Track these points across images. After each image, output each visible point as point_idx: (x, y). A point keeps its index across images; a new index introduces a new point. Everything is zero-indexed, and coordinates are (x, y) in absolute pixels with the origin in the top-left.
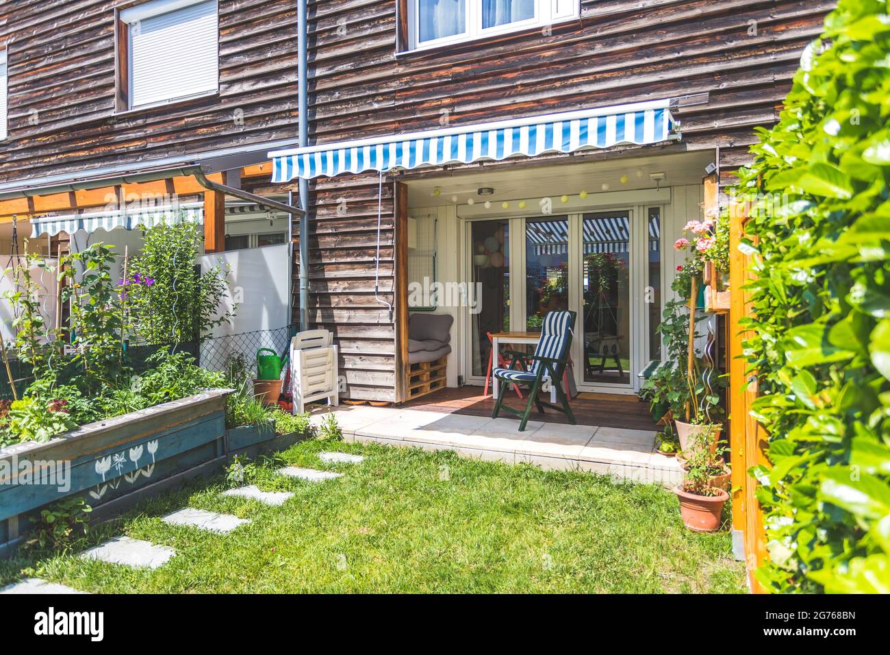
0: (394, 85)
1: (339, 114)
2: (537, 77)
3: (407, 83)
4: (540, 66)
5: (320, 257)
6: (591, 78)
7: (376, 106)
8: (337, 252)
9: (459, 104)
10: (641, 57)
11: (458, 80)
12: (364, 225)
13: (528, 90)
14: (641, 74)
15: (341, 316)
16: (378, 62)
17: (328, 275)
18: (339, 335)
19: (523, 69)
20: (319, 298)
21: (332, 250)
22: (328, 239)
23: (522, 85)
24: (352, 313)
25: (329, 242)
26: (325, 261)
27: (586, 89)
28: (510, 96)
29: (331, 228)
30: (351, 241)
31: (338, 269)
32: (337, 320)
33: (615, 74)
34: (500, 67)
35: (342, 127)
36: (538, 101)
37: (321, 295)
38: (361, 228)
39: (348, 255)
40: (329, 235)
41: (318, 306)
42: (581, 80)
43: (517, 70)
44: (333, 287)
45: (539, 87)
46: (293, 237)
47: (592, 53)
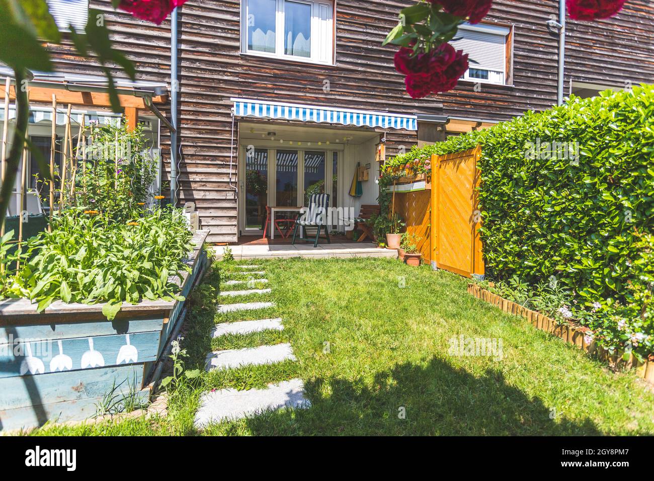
0: (239, 70)
1: (199, 76)
2: (316, 86)
3: (246, 70)
4: (317, 82)
5: (183, 159)
6: (340, 93)
7: (226, 78)
8: (197, 157)
9: (277, 89)
10: (359, 90)
11: (276, 77)
12: (217, 143)
13: (312, 91)
14: (359, 97)
15: (197, 195)
16: (228, 53)
17: (189, 169)
18: (198, 206)
19: (309, 81)
20: (185, 184)
21: (192, 155)
22: (189, 148)
23: (309, 88)
24: (207, 193)
25: (191, 151)
26: (187, 161)
27: (338, 97)
28: (302, 92)
29: (193, 143)
30: (207, 152)
31: (197, 167)
32: (196, 197)
33: (349, 94)
34: (299, 77)
35: (202, 84)
36: (316, 97)
37: (183, 182)
38: (215, 145)
39: (204, 159)
40: (190, 146)
41: (181, 188)
42: (335, 93)
43: (307, 81)
44: (192, 178)
45: (317, 91)
46: (160, 144)
47: (340, 82)
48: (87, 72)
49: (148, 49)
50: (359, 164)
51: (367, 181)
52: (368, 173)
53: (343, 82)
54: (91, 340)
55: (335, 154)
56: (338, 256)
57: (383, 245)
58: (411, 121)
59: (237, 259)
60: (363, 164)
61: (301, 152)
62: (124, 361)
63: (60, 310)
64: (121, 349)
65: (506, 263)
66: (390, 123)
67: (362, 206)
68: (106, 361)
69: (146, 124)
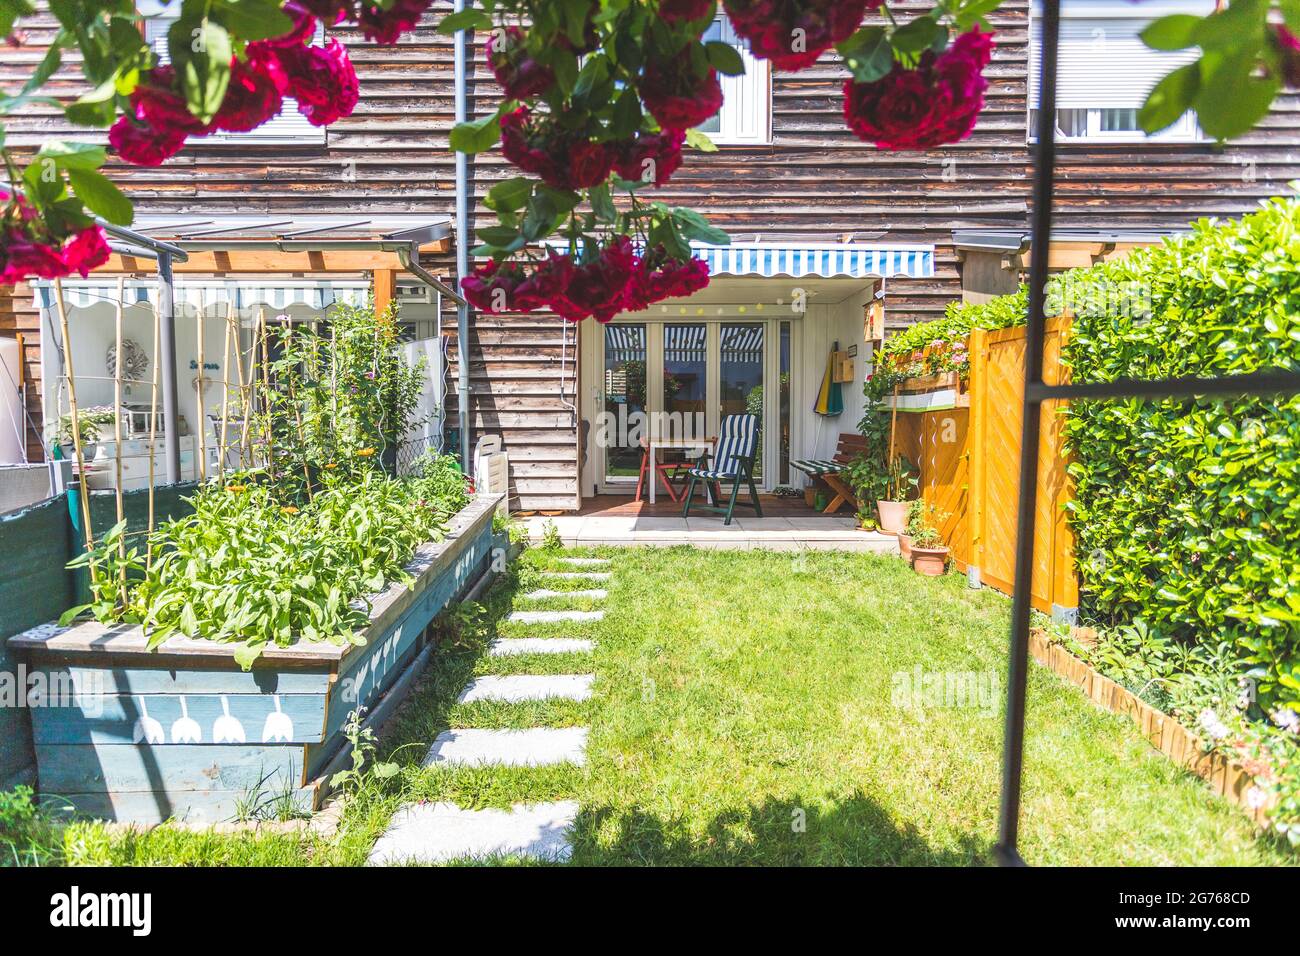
2: (730, 192)
4: (733, 182)
5: (480, 354)
6: (781, 201)
8: (503, 350)
10: (824, 190)
12: (538, 321)
13: (722, 202)
14: (823, 205)
15: (506, 421)
17: (491, 373)
18: (506, 441)
19: (716, 182)
20: (483, 400)
21: (496, 347)
22: (490, 334)
23: (716, 197)
24: (523, 417)
25: (492, 338)
26: (486, 358)
27: (777, 210)
28: (703, 206)
29: (496, 322)
30: (522, 338)
31: (504, 368)
32: (503, 424)
33: (802, 201)
34: (694, 175)
36: (731, 215)
37: (481, 397)
38: (535, 325)
39: (517, 353)
40: (492, 329)
41: (478, 408)
42: (771, 201)
43: (710, 182)
44: (496, 388)
45: (732, 202)
46: (442, 329)
47: (782, 178)
48: (326, 210)
49: (419, 156)
50: (836, 347)
51: (851, 382)
52: (852, 367)
53: (788, 176)
54: (224, 699)
55: (785, 328)
56: (768, 546)
57: (869, 523)
58: (919, 257)
59: (568, 546)
60: (844, 346)
61: (714, 326)
62: (273, 737)
63: (178, 649)
64: (268, 718)
65: (1120, 589)
66: (869, 265)
67: (842, 437)
68: (248, 734)
69: (421, 292)
